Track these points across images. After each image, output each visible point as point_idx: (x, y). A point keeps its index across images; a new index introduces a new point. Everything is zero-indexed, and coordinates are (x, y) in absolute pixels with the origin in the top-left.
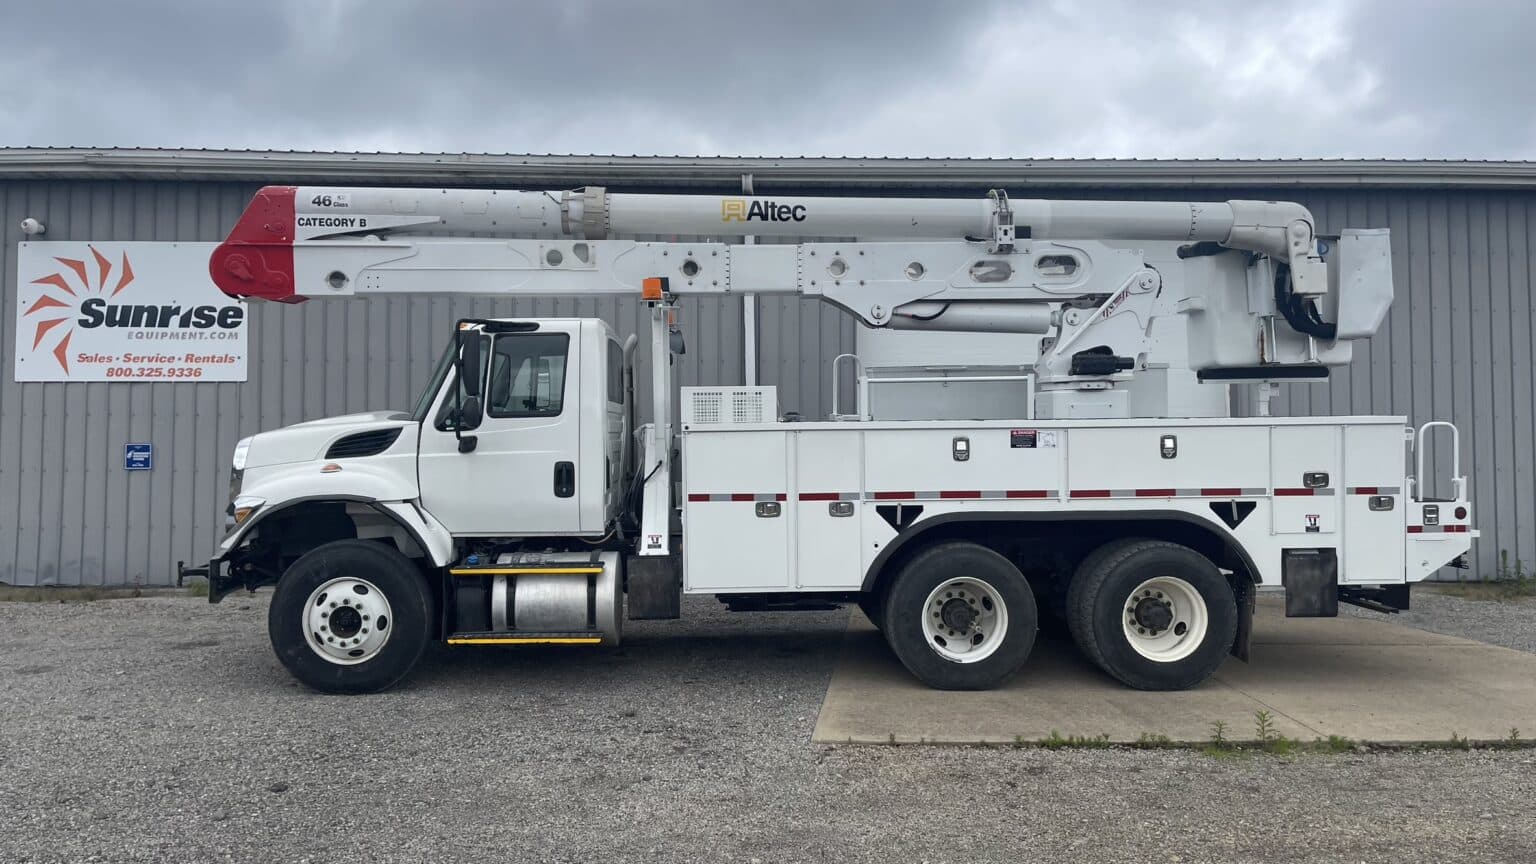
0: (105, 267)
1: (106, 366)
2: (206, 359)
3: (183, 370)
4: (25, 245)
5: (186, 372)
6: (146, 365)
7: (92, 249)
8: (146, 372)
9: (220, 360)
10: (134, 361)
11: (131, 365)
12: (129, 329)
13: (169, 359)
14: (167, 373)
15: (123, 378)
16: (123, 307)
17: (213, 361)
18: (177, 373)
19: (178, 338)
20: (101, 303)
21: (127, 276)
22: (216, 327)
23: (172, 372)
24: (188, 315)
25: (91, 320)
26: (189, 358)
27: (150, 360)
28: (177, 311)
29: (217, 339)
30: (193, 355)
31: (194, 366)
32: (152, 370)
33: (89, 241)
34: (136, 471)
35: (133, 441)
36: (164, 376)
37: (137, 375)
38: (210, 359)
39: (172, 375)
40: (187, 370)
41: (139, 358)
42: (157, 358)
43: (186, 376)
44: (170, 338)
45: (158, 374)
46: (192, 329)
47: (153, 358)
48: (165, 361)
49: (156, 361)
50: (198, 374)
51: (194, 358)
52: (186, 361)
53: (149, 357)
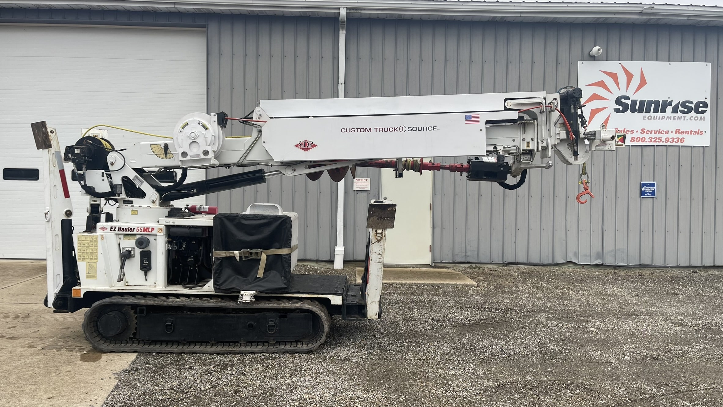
0: (630, 77)
2: (687, 132)
3: (674, 139)
4: (582, 63)
5: (675, 140)
6: (653, 135)
7: (621, 65)
8: (653, 140)
9: (695, 133)
10: (646, 133)
11: (645, 135)
12: (644, 114)
13: (666, 132)
14: (665, 141)
15: (640, 143)
16: (640, 100)
17: (691, 134)
18: (670, 140)
19: (671, 120)
20: (627, 98)
21: (643, 82)
22: (693, 113)
23: (667, 140)
24: (677, 106)
25: (621, 108)
26: (678, 131)
27: (655, 133)
28: (670, 103)
29: (693, 119)
30: (680, 130)
31: (680, 136)
32: (656, 138)
33: (619, 61)
34: (646, 199)
35: (644, 181)
36: (663, 142)
37: (648, 141)
38: (690, 133)
39: (667, 142)
40: (676, 138)
41: (649, 131)
42: (659, 131)
43: (676, 142)
44: (667, 120)
45: (659, 141)
46: (679, 114)
47: (657, 131)
48: (663, 133)
49: (659, 133)
50: (682, 141)
51: (680, 132)
52: (676, 133)
53: (655, 131)
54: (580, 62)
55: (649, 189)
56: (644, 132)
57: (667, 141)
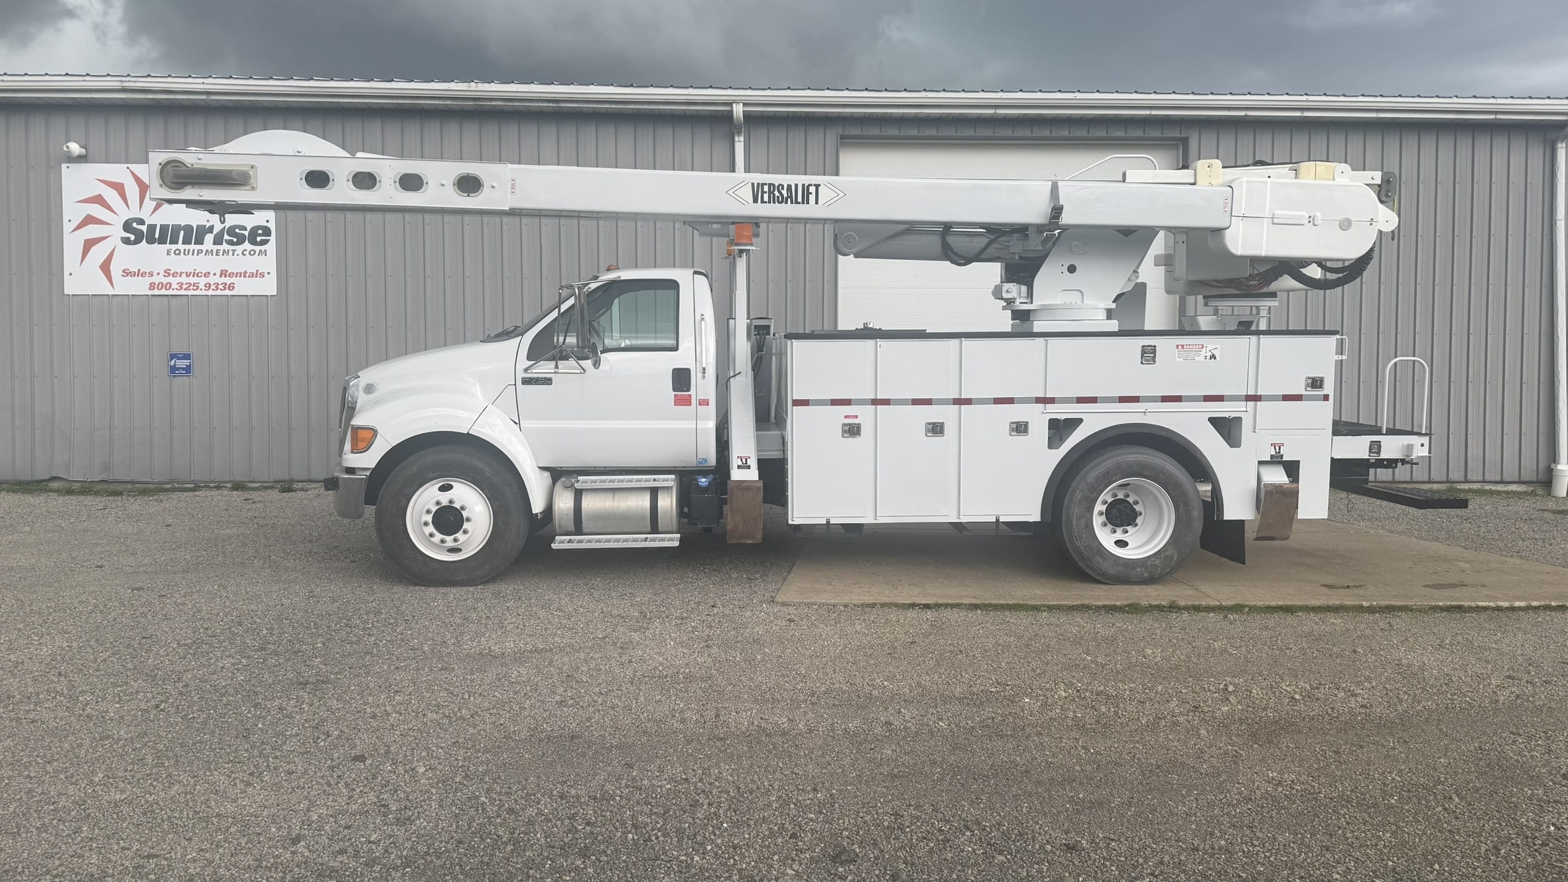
0: (143, 188)
1: (148, 280)
4: (68, 167)
5: (220, 287)
6: (184, 279)
7: (130, 170)
9: (252, 275)
10: (173, 276)
11: (170, 279)
12: (168, 246)
15: (163, 292)
16: (161, 225)
17: (245, 276)
18: (213, 287)
19: (212, 255)
20: (141, 222)
22: (247, 245)
23: (208, 286)
24: (221, 233)
25: (132, 237)
26: (223, 273)
27: (188, 275)
28: (211, 229)
29: (248, 254)
32: (190, 284)
33: (127, 163)
34: (179, 378)
35: (175, 350)
36: (201, 290)
37: (177, 289)
38: (243, 275)
39: (209, 289)
40: (222, 284)
41: (177, 273)
42: (194, 273)
43: (221, 289)
44: (205, 255)
45: (195, 288)
46: (225, 246)
47: (191, 273)
48: (201, 276)
49: (194, 276)
50: (231, 288)
51: (227, 274)
52: (221, 276)
53: (187, 273)
54: (64, 166)
55: (182, 363)
56: (169, 274)
57: (207, 288)
